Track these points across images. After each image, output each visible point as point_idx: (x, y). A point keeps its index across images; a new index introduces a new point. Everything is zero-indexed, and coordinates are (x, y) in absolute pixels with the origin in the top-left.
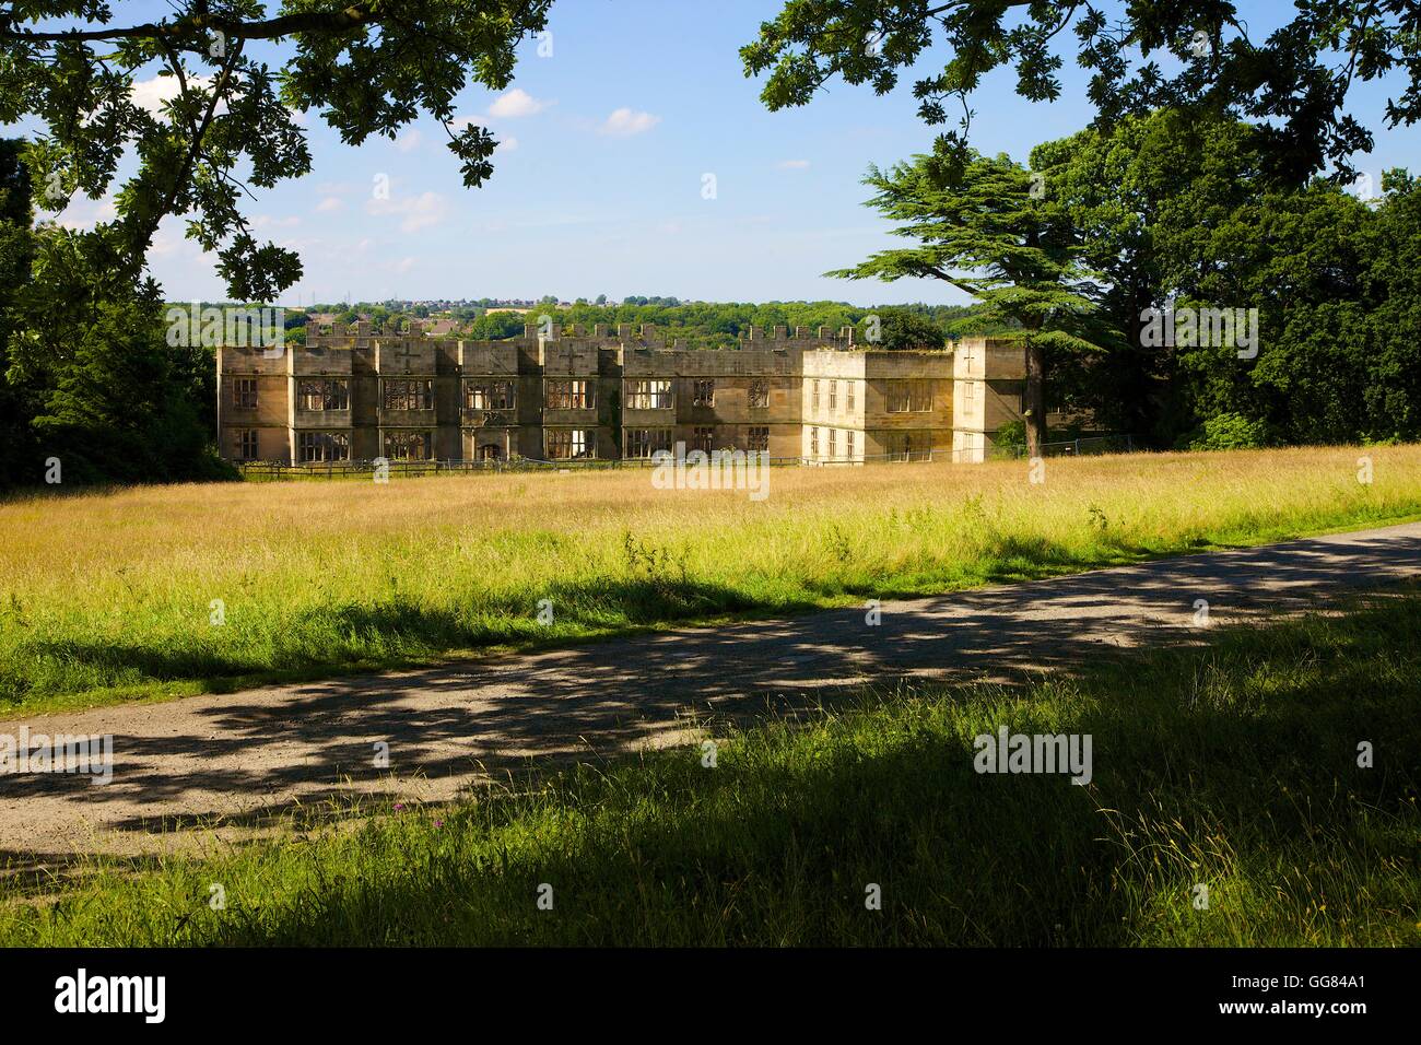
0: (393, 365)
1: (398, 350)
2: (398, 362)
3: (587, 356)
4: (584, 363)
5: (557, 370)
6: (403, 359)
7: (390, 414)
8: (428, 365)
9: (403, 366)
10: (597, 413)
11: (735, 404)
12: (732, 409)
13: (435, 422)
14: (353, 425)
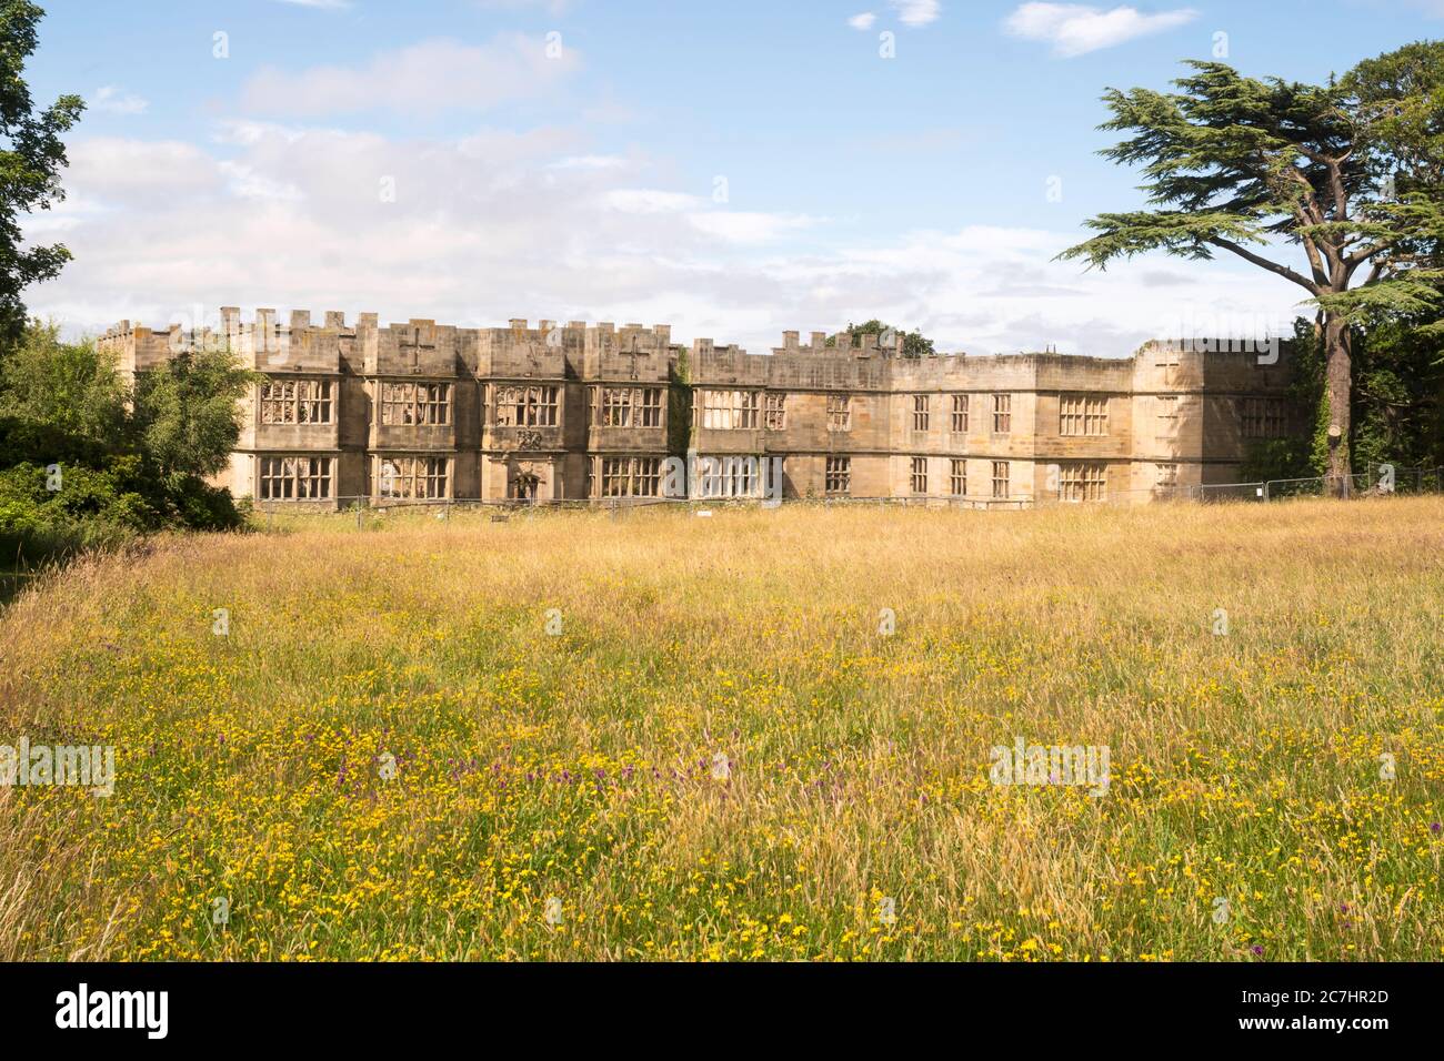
0: (396, 359)
1: (404, 337)
2: (403, 355)
3: (655, 355)
4: (651, 365)
5: (616, 372)
6: (410, 352)
7: (391, 431)
8: (445, 361)
9: (409, 361)
10: (666, 433)
11: (812, 426)
12: (808, 433)
13: (453, 444)
14: (340, 446)
